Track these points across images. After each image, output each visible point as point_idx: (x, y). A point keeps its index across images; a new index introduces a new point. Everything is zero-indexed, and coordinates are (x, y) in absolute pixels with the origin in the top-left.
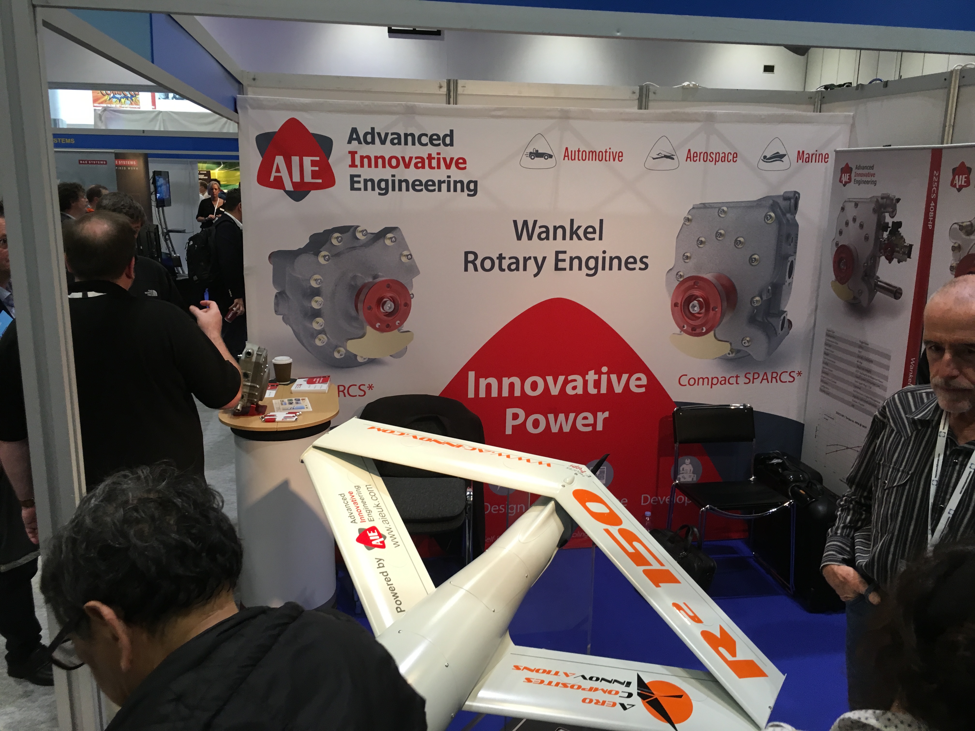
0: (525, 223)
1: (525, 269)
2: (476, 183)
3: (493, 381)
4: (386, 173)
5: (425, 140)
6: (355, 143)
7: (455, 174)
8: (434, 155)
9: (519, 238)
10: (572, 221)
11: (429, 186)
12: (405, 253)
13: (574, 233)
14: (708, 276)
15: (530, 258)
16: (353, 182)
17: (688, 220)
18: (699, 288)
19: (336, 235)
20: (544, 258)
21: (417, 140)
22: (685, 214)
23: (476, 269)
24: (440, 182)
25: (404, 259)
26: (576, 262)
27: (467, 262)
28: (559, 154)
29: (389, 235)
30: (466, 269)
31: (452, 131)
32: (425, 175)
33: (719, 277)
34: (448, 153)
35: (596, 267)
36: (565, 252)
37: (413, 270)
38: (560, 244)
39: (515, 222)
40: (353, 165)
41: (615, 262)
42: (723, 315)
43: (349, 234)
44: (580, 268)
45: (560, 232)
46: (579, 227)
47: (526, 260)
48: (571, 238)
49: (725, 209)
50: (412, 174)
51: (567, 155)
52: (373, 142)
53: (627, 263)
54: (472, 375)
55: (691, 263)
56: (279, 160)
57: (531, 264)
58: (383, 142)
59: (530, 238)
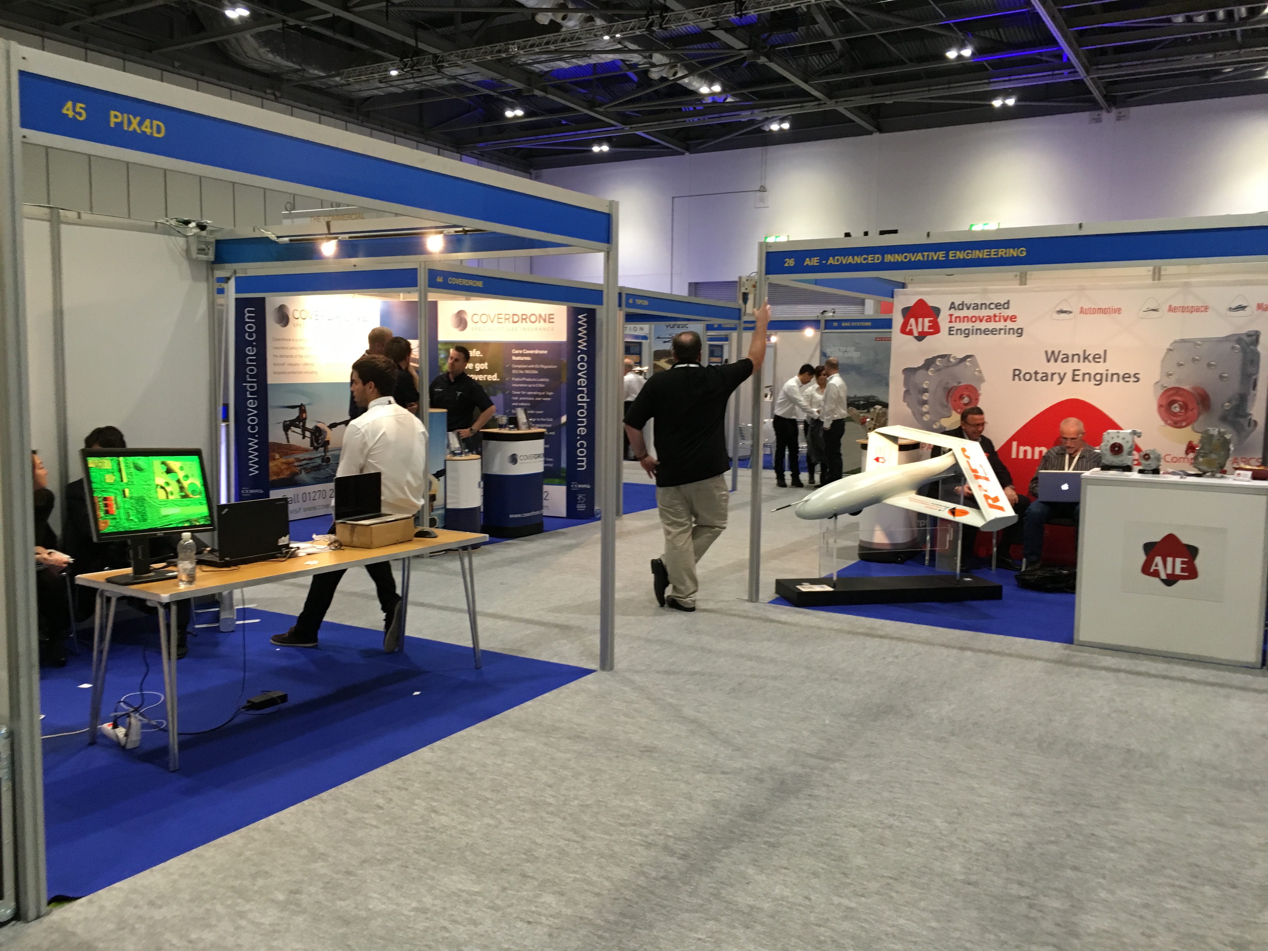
0: (1053, 352)
1: (1052, 380)
2: (1022, 329)
3: (1028, 449)
4: (969, 325)
5: (992, 306)
6: (953, 310)
7: (1010, 325)
8: (997, 314)
9: (1049, 361)
10: (1085, 351)
11: (993, 331)
12: (977, 369)
13: (1086, 358)
14: (1187, 387)
15: (1055, 374)
16: (950, 331)
17: (1171, 350)
18: (1180, 395)
19: (939, 359)
20: (1065, 374)
21: (988, 306)
22: (1167, 346)
23: (1020, 380)
24: (1001, 329)
25: (976, 373)
26: (1087, 377)
27: (1015, 375)
28: (1076, 311)
29: (969, 360)
30: (1014, 379)
31: (1009, 301)
32: (991, 325)
33: (1195, 389)
34: (1006, 313)
35: (1101, 380)
36: (1078, 370)
37: (981, 379)
38: (1076, 365)
39: (1046, 352)
40: (951, 322)
41: (1115, 377)
42: (1199, 414)
43: (945, 359)
44: (1090, 380)
45: (1076, 358)
46: (1089, 355)
47: (1053, 374)
48: (1084, 362)
49: (1199, 342)
50: (983, 325)
51: (1082, 311)
52: (962, 309)
53: (1124, 377)
54: (1015, 444)
55: (1173, 378)
56: (912, 321)
57: (1056, 377)
58: (968, 309)
59: (1056, 361)
